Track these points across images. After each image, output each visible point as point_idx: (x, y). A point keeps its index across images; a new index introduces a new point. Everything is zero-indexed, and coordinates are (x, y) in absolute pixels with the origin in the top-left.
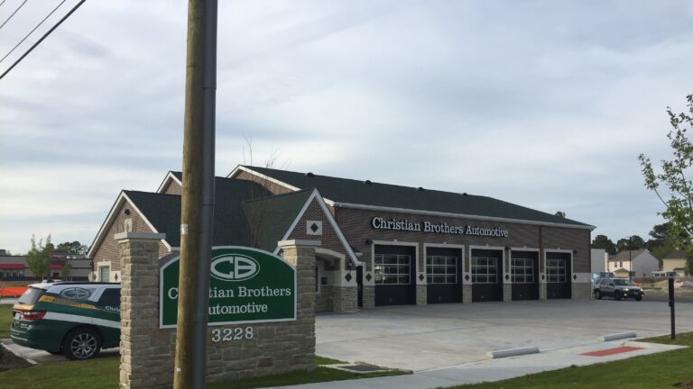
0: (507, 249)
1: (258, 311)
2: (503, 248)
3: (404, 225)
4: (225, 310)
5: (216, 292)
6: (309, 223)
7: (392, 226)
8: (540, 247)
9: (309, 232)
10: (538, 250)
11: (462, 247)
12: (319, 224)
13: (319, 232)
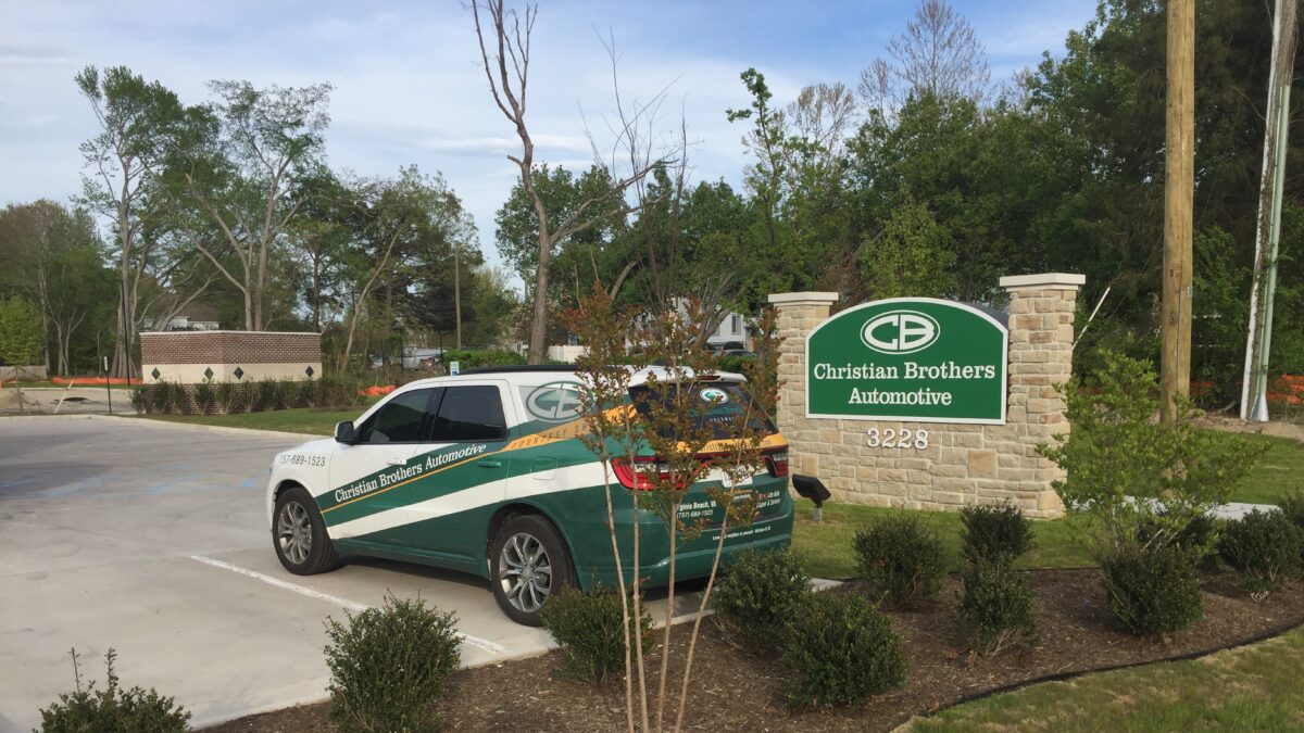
1: (936, 402)
4: (885, 398)
5: (872, 369)
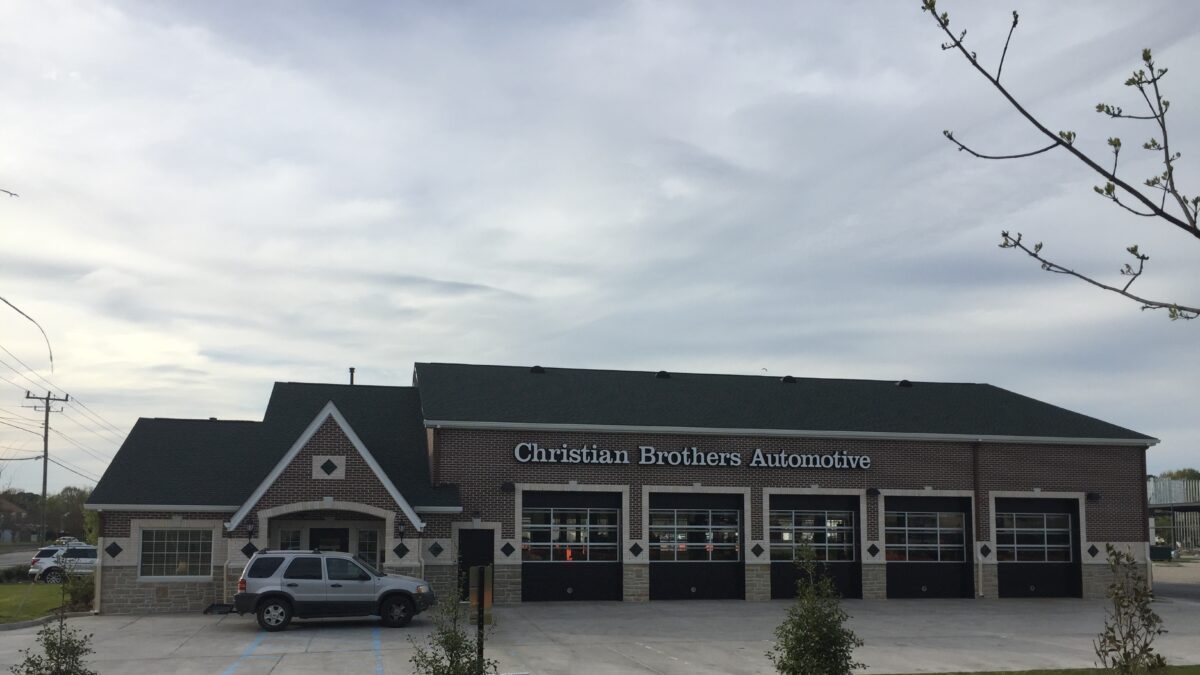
0: (872, 493)
2: (861, 492)
3: (590, 455)
6: (319, 461)
7: (559, 457)
8: (976, 488)
9: (318, 474)
10: (970, 493)
11: (746, 491)
12: (340, 461)
13: (339, 474)
